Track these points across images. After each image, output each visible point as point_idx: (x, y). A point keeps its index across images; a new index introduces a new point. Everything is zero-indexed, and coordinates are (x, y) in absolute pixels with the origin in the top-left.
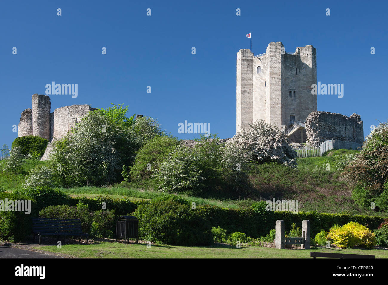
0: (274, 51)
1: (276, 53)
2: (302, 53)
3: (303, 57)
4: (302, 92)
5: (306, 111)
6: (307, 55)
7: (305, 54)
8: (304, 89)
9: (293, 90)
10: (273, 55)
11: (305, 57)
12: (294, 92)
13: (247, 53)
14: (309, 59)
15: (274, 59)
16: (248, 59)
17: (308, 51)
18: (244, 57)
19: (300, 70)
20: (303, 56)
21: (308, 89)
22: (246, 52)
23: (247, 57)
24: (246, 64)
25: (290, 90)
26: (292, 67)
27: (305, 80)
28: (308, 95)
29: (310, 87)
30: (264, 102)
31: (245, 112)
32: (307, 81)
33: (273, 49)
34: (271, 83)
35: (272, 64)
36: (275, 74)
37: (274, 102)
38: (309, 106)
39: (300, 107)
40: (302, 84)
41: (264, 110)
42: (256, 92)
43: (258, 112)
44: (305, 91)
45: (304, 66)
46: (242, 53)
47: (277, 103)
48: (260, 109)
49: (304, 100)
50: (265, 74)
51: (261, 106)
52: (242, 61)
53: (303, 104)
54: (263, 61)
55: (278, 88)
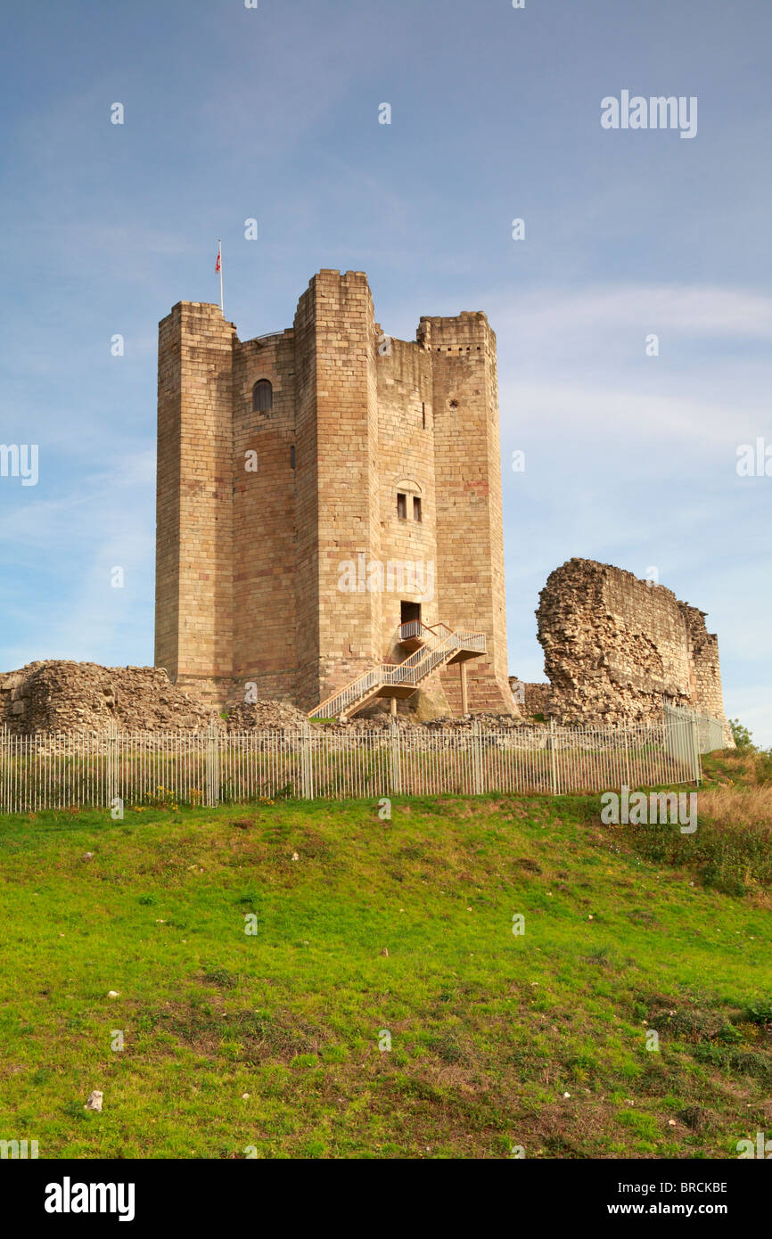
0: (336, 307)
1: (344, 320)
2: (443, 340)
3: (450, 358)
4: (445, 506)
5: (463, 585)
6: (464, 353)
7: (456, 348)
8: (454, 494)
9: (410, 491)
10: (331, 324)
11: (458, 358)
12: (417, 501)
13: (209, 320)
14: (473, 368)
15: (336, 344)
16: (211, 346)
17: (467, 335)
18: (197, 338)
19: (435, 411)
20: (449, 354)
21: (473, 494)
22: (205, 316)
23: (210, 339)
24: (204, 367)
25: (400, 492)
26: (404, 392)
27: (458, 454)
28: (474, 519)
29: (479, 484)
30: (285, 535)
31: (196, 576)
32: (467, 459)
33: (332, 301)
34: (324, 448)
35: (329, 363)
36: (344, 410)
37: (339, 532)
38: (480, 568)
39: (441, 568)
40: (447, 470)
41: (288, 570)
42: (246, 493)
43: (257, 580)
44: (459, 499)
45: (452, 395)
46: (185, 319)
47: (353, 538)
48: (265, 567)
49: (453, 541)
50: (292, 413)
51: (272, 555)
52: (183, 353)
53: (451, 558)
54: (282, 358)
55: (355, 471)
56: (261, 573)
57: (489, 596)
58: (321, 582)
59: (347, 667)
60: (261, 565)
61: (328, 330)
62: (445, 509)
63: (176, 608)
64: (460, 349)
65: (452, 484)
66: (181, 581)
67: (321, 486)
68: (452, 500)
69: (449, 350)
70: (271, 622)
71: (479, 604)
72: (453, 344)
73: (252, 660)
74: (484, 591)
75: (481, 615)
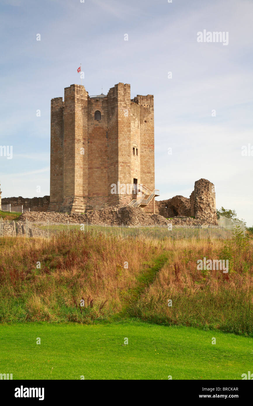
0: (123, 94)
1: (125, 98)
2: (143, 102)
3: (144, 108)
4: (143, 151)
5: (147, 174)
6: (148, 107)
8: (145, 148)
9: (136, 147)
10: (122, 99)
11: (147, 108)
12: (137, 149)
13: (82, 90)
14: (151, 112)
15: (123, 105)
16: (82, 98)
17: (149, 102)
18: (79, 96)
19: (140, 123)
20: (144, 107)
21: (150, 148)
22: (81, 89)
23: (82, 96)
24: (80, 105)
25: (134, 147)
26: (135, 118)
27: (146, 136)
28: (150, 156)
29: (152, 145)
30: (105, 157)
31: (79, 167)
32: (149, 138)
33: (122, 92)
34: (120, 135)
35: (121, 110)
36: (125, 124)
37: (123, 159)
38: (151, 170)
39: (142, 168)
40: (143, 141)
41: (105, 168)
42: (92, 144)
43: (96, 170)
44: (146, 150)
45: (145, 119)
46: (76, 90)
47: (127, 161)
48: (99, 166)
49: (145, 161)
50: (107, 122)
51: (101, 163)
52: (75, 100)
53: (144, 166)
54: (104, 105)
55: (127, 142)
56: (98, 168)
57: (154, 178)
58: (119, 173)
59: (126, 197)
60: (97, 165)
61: (121, 101)
62: (143, 152)
63: (74, 176)
64: (147, 106)
65: (145, 145)
66: (75, 169)
67: (119, 146)
68: (145, 149)
69: (145, 105)
70: (101, 182)
71: (151, 180)
72: (145, 104)
73: (94, 192)
74: (153, 176)
75: (152, 183)
